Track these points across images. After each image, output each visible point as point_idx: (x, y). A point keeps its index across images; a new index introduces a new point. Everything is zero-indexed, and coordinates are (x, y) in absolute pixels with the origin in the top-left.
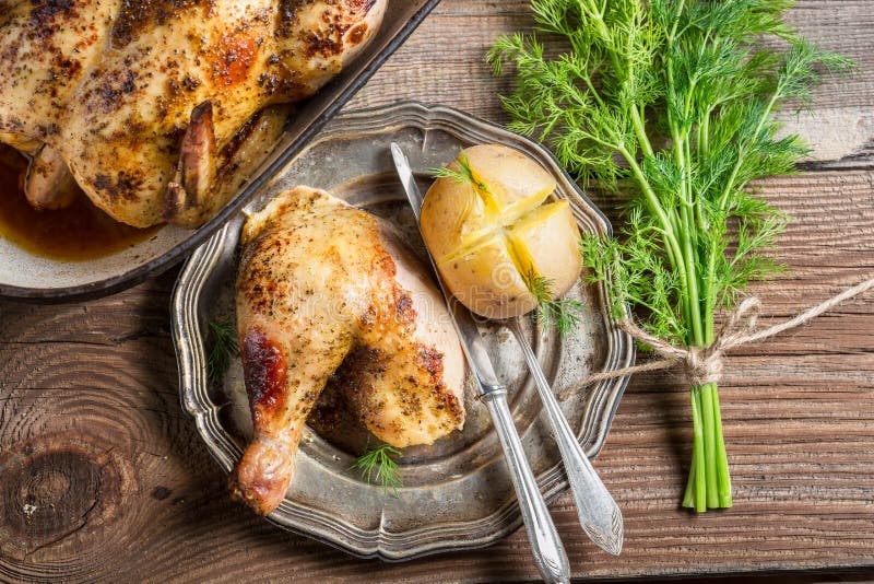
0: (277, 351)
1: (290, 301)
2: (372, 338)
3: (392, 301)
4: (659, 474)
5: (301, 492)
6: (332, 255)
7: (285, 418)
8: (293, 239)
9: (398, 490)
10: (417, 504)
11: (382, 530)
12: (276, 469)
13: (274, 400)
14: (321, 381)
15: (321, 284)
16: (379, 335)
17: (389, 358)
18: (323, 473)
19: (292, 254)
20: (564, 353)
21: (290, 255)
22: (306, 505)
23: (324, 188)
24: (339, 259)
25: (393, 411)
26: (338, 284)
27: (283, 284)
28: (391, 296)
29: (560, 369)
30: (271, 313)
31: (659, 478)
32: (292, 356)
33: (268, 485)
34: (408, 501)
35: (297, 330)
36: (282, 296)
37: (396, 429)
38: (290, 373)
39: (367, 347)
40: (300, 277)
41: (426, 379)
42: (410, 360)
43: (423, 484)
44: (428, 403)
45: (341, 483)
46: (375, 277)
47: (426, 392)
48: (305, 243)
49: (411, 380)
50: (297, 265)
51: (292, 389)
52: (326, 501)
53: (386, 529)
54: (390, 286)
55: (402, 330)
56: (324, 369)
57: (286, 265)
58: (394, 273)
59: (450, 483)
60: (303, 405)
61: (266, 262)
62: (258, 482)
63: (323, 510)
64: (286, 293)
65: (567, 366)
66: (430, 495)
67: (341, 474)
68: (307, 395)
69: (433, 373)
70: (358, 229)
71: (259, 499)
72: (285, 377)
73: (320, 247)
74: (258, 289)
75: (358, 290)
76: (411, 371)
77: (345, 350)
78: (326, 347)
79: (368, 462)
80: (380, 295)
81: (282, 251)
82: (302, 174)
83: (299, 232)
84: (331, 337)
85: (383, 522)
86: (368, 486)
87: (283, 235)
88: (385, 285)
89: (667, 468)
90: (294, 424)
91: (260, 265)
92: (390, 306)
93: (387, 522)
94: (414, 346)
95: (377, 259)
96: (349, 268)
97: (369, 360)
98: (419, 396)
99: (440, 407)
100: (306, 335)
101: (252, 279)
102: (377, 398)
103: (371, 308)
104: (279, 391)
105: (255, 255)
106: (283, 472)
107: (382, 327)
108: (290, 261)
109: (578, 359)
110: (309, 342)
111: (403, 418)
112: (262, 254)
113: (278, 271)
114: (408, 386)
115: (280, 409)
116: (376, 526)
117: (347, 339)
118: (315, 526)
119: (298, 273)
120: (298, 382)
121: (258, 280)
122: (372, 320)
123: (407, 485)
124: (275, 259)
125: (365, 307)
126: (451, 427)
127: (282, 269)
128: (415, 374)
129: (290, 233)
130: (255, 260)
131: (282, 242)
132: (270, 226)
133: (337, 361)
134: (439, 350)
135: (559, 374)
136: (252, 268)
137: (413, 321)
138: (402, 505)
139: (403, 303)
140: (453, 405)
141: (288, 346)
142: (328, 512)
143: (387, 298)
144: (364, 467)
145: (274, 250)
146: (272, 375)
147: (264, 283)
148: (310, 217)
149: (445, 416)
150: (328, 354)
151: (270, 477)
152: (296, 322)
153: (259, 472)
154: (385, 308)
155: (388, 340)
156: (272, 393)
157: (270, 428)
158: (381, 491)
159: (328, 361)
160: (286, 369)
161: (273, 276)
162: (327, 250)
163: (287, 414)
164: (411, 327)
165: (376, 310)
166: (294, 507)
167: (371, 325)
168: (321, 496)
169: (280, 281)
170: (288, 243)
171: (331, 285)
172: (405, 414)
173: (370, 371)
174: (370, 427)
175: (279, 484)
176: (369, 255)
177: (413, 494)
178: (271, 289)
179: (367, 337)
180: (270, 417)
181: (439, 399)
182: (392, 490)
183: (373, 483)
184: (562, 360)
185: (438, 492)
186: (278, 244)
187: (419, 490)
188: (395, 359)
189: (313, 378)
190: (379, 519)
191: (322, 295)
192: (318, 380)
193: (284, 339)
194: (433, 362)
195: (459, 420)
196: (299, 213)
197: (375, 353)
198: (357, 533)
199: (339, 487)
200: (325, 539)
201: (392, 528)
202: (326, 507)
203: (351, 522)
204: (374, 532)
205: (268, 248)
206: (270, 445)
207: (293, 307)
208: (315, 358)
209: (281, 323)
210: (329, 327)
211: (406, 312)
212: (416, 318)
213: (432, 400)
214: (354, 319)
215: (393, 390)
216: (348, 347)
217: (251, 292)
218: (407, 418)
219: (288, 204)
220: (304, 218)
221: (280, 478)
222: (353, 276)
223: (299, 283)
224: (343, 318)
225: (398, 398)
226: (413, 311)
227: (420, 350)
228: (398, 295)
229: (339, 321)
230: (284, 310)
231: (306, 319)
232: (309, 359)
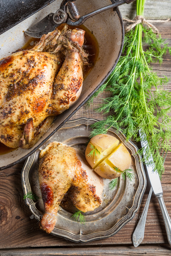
0: (50, 189)
1: (53, 175)
2: (76, 184)
3: (81, 173)
4: (151, 215)
5: (59, 225)
6: (64, 162)
7: (53, 207)
8: (53, 158)
9: (85, 223)
10: (90, 226)
11: (81, 234)
12: (51, 221)
13: (50, 202)
14: (63, 196)
15: (61, 171)
16: (78, 183)
17: (81, 189)
18: (64, 219)
19: (53, 162)
20: (127, 183)
21: (52, 163)
22: (60, 228)
23: (61, 142)
24: (66, 163)
25: (83, 202)
26: (66, 170)
27: (51, 171)
28: (81, 172)
29: (126, 188)
30: (48, 179)
31: (151, 217)
32: (54, 190)
33: (49, 226)
34: (87, 226)
35: (55, 183)
36: (51, 174)
37: (84, 207)
38: (54, 195)
39: (75, 186)
40: (55, 169)
41: (91, 194)
42: (87, 189)
43: (91, 221)
44: (92, 200)
45: (69, 222)
47: (91, 197)
48: (56, 159)
49: (87, 194)
50: (55, 165)
51: (55, 199)
52: (65, 227)
53: (82, 234)
54: (80, 169)
55: (84, 181)
56: (63, 193)
57: (51, 165)
59: (98, 220)
60: (58, 203)
61: (46, 165)
63: (65, 230)
64: (52, 173)
65: (128, 187)
66: (93, 224)
67: (69, 219)
68: (59, 200)
69: (93, 192)
72: (53, 195)
73: (60, 160)
74: (44, 172)
76: (87, 192)
77: (69, 187)
78: (63, 187)
79: (76, 216)
80: (78, 172)
81: (50, 161)
82: (55, 138)
83: (55, 155)
84: (65, 184)
85: (81, 232)
86: (76, 222)
87: (50, 156)
88: (79, 169)
89: (153, 214)
90: (56, 208)
91: (45, 166)
92: (80, 175)
93: (82, 232)
94: (88, 185)
96: (69, 165)
97: (75, 190)
98: (89, 198)
99: (95, 201)
100: (58, 185)
101: (42, 169)
102: (78, 199)
103: (75, 176)
104: (51, 199)
105: (43, 163)
106: (53, 221)
107: (78, 181)
108: (53, 164)
109: (131, 185)
110: (59, 186)
111: (85, 204)
112: (45, 162)
113: (49, 167)
114: (86, 196)
115: (52, 204)
116: (79, 233)
117: (69, 184)
118: (63, 234)
119: (55, 167)
120: (56, 197)
121: (44, 170)
122: (76, 179)
123: (87, 221)
124: (48, 164)
125: (73, 176)
126: (99, 205)
127: (50, 167)
128: (88, 193)
129: (52, 156)
130: (43, 164)
131: (50, 159)
132: (47, 154)
134: (94, 185)
135: (126, 189)
136: (42, 166)
137: (87, 178)
138: (86, 227)
139: (84, 174)
140: (99, 200)
141: (53, 187)
142: (66, 230)
143: (79, 172)
144: (75, 217)
145: (48, 161)
146: (49, 195)
147: (46, 170)
148: (57, 151)
149: (97, 203)
150: (64, 189)
151: (50, 223)
152: (55, 181)
153: (47, 222)
154: (79, 176)
155: (80, 184)
156: (49, 200)
157: (49, 210)
158: (80, 223)
159: (64, 191)
160: (53, 194)
161: (48, 169)
162: (62, 160)
163: (54, 206)
164: (86, 180)
165: (77, 176)
166: (57, 229)
167: (76, 180)
168: (64, 226)
169: (50, 170)
170: (52, 159)
171: (64, 170)
172: (86, 203)
173: (76, 192)
174: (77, 207)
175: (52, 225)
177: (89, 223)
178: (48, 172)
179: (74, 184)
180: (49, 206)
181: (95, 199)
182: (83, 223)
183: (78, 221)
184: (127, 185)
185: (95, 223)
186: (49, 159)
187: (90, 223)
188: (82, 189)
189: (60, 195)
190: (80, 231)
191: (62, 173)
192: (62, 196)
193: (52, 186)
194: (93, 189)
195: (100, 203)
197: (77, 188)
198: (74, 235)
199: (69, 223)
200: (66, 238)
201: (83, 233)
202: (65, 229)
203: (72, 232)
204: (79, 235)
205: (47, 161)
206: (50, 214)
207: (54, 177)
208: (61, 190)
209: (51, 181)
210: (64, 182)
211: (85, 176)
212: (88, 178)
213: (93, 199)
214: (71, 179)
215: (82, 197)
216: (70, 186)
217: (42, 173)
218: (87, 204)
219: (51, 147)
220: (56, 151)
221: (52, 223)
222: (70, 167)
223: (55, 170)
224: (68, 179)
225: (84, 199)
226: (87, 175)
227: (89, 186)
228: (82, 172)
229: (66, 180)
230: (51, 178)
231: (58, 180)
232: (59, 191)
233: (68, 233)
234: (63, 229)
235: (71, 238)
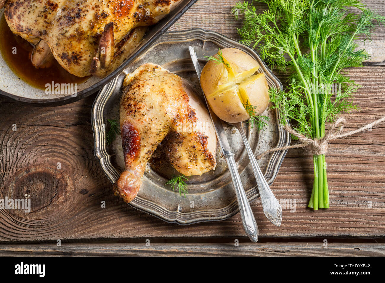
0: (137, 132)
1: (143, 111)
3: (187, 113)
5: (144, 194)
6: (162, 92)
7: (139, 161)
8: (145, 85)
9: (186, 195)
11: (178, 211)
12: (134, 183)
13: (134, 153)
14: (155, 146)
15: (157, 104)
17: (184, 137)
18: (154, 186)
20: (260, 139)
21: (144, 91)
22: (146, 199)
23: (160, 64)
24: (165, 94)
25: (185, 160)
26: (164, 104)
27: (140, 103)
28: (187, 111)
29: (258, 146)
30: (135, 116)
32: (143, 134)
33: (130, 189)
34: (190, 200)
35: (145, 123)
36: (139, 108)
37: (186, 168)
38: (142, 142)
39: (175, 132)
40: (148, 101)
41: (200, 147)
42: (193, 138)
43: (196, 193)
44: (200, 158)
45: (162, 190)
46: (180, 102)
47: (200, 153)
48: (150, 86)
49: (194, 147)
50: (147, 96)
51: (142, 149)
52: (155, 198)
53: (180, 211)
54: (186, 106)
56: (156, 140)
57: (142, 95)
58: (188, 101)
59: (208, 193)
60: (146, 156)
61: (133, 94)
62: (126, 188)
63: (153, 201)
64: (142, 107)
65: (261, 145)
66: (199, 197)
67: (162, 186)
68: (148, 152)
69: (203, 145)
70: (173, 82)
71: (126, 195)
72: (140, 143)
73: (157, 89)
74: (130, 105)
75: (173, 107)
76: (194, 143)
78: (158, 131)
79: (173, 182)
81: (140, 89)
82: (150, 58)
83: (148, 82)
84: (160, 127)
85: (179, 208)
86: (173, 193)
87: (141, 83)
88: (184, 106)
89: (302, 191)
90: (142, 164)
91: (131, 95)
92: (186, 115)
93: (181, 208)
94: (195, 133)
95: (181, 95)
96: (169, 98)
97: (176, 138)
98: (197, 154)
99: (205, 160)
100: (149, 126)
101: (127, 101)
102: (178, 154)
103: (178, 116)
104: (137, 150)
105: (129, 91)
106: (137, 184)
108: (144, 94)
109: (266, 142)
110: (150, 129)
111: (189, 163)
112: (132, 91)
113: (138, 97)
114: (192, 150)
115: (137, 157)
116: (176, 209)
117: (167, 128)
118: (150, 208)
119: (147, 99)
120: (145, 146)
121: (130, 101)
122: (178, 120)
123: (190, 192)
124: (137, 93)
125: (175, 115)
126: (210, 168)
127: (140, 97)
128: (195, 144)
129: (144, 82)
130: (129, 93)
131: (141, 86)
132: (136, 79)
133: (162, 137)
134: (206, 135)
135: (257, 148)
136: (127, 96)
137: (195, 122)
138: (187, 201)
139: (191, 114)
140: (211, 159)
141: (142, 130)
142: (155, 202)
143: (185, 111)
144: (172, 184)
145: (137, 89)
146: (134, 142)
147: (132, 103)
148: (153, 76)
149: (207, 164)
150: (158, 134)
151: (131, 186)
152: (145, 120)
153: (127, 184)
154: (183, 116)
156: (133, 150)
157: (132, 165)
158: (179, 195)
159: (158, 137)
160: (140, 140)
161: (136, 100)
162: (160, 89)
163: (140, 159)
165: (180, 116)
166: (141, 200)
168: (153, 196)
169: (139, 102)
170: (143, 86)
171: (161, 104)
172: (190, 161)
173: (176, 143)
174: (175, 167)
175: (135, 189)
176: (178, 93)
177: (192, 196)
178: (135, 105)
179: (175, 127)
180: (132, 160)
181: (205, 156)
182: (183, 194)
183: (175, 191)
184: (259, 142)
185: (203, 196)
186: (139, 86)
187: (195, 195)
188: (187, 138)
190: (177, 207)
191: (157, 109)
192: (153, 145)
193: (140, 127)
194: (203, 140)
195: (213, 166)
196: (148, 74)
197: (179, 135)
198: (167, 212)
199: (161, 192)
200: (154, 214)
201: (183, 211)
202: (155, 200)
203: (165, 207)
204: (175, 212)
205: (135, 88)
206: (132, 172)
207: (144, 114)
208: (153, 136)
209: (139, 120)
210: (159, 123)
211: (193, 118)
212: (197, 121)
213: (202, 156)
214: (170, 120)
215: (185, 151)
216: (167, 132)
217: (126, 106)
218: (191, 163)
219: (144, 70)
220: (151, 76)
221: (135, 187)
222: (171, 101)
223: (147, 103)
224: (165, 119)
225: (188, 155)
226: (196, 118)
227: (198, 134)
228: (190, 110)
229: (164, 120)
230: (140, 114)
231: (150, 119)
232: (150, 136)
233: (159, 207)
234: (150, 200)
235: (162, 216)
